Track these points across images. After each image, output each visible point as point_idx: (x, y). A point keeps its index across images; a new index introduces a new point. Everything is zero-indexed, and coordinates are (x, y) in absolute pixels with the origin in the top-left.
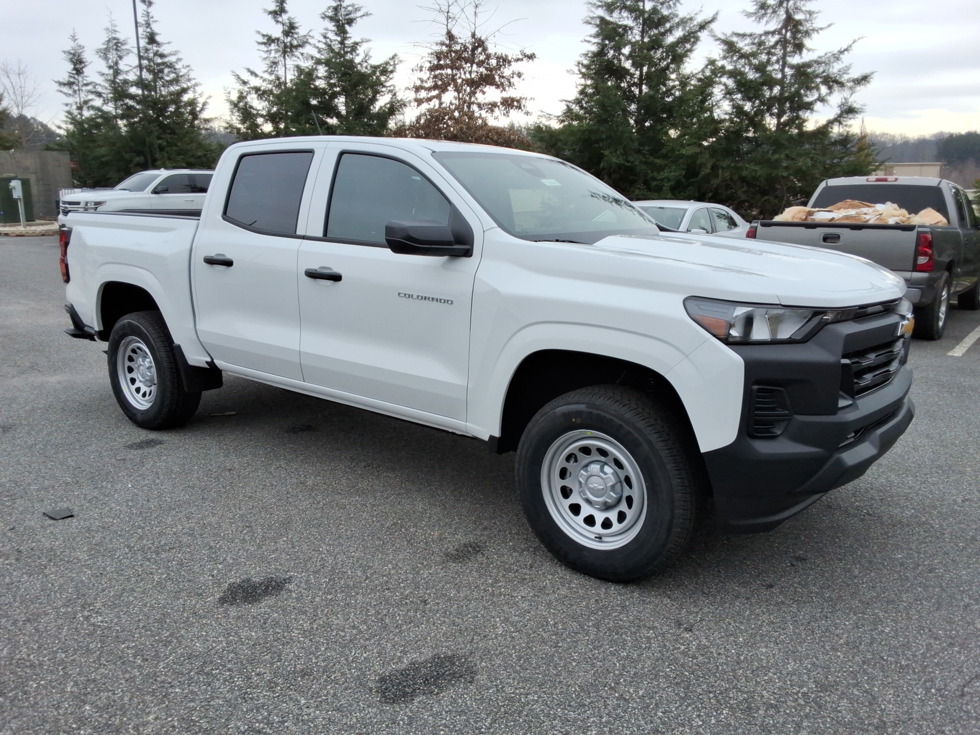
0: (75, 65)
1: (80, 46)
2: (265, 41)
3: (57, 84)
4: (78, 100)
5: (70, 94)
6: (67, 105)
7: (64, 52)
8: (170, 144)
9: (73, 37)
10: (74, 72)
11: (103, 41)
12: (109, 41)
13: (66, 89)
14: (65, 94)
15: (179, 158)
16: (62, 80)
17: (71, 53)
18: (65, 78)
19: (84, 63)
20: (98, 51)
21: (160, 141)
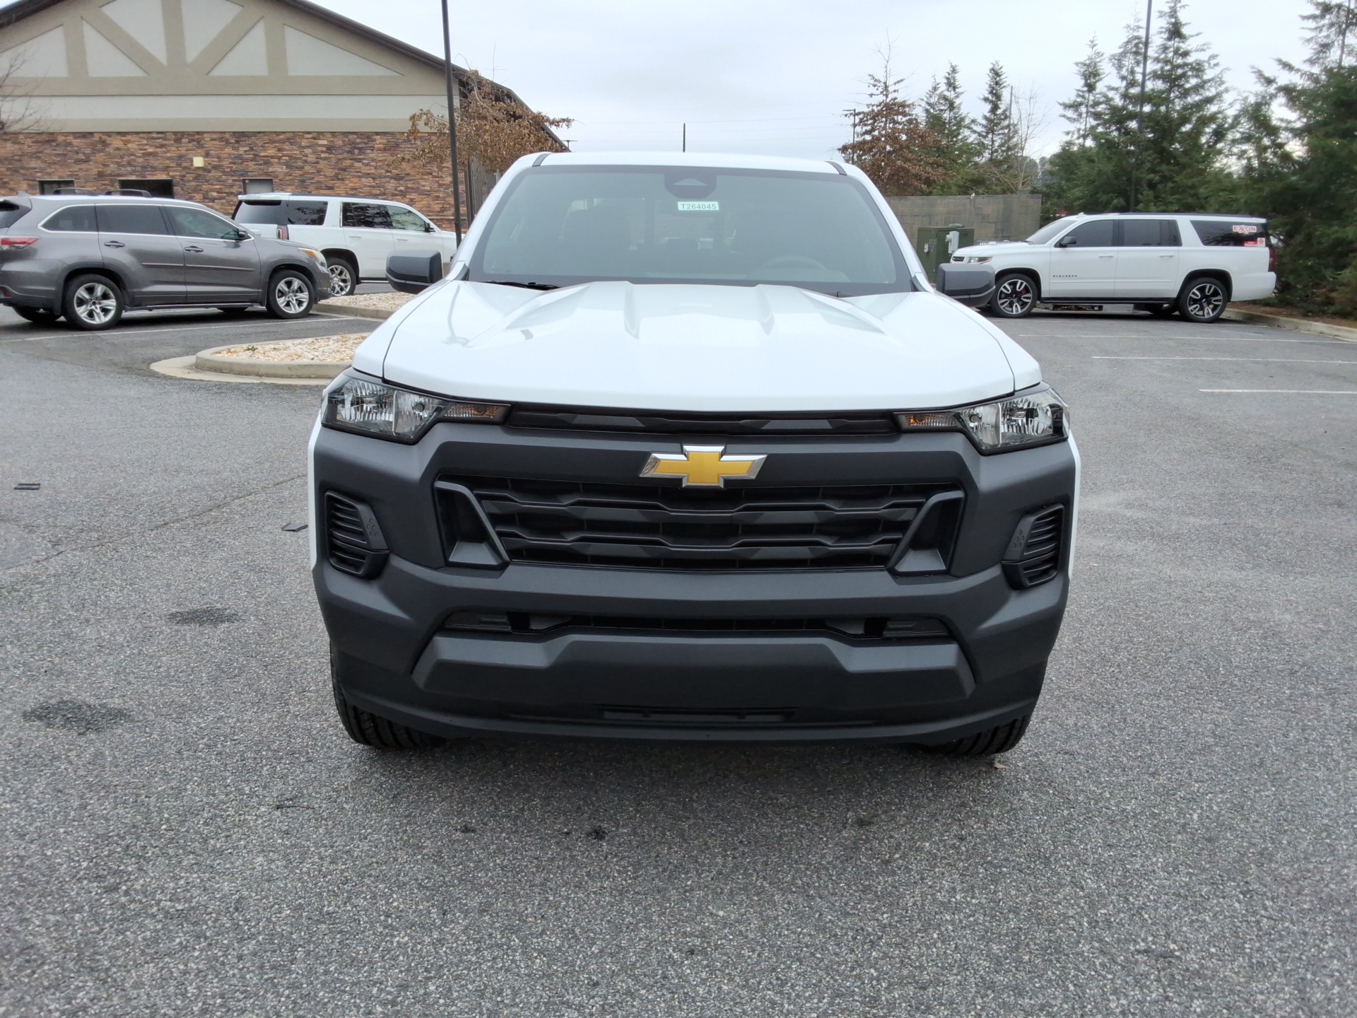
0: (1086, 80)
1: (1098, 53)
2: (1318, 12)
3: (1062, 107)
4: (1083, 127)
5: (1074, 119)
6: (1068, 133)
7: (1077, 64)
8: (1165, 179)
9: (1092, 42)
10: (1085, 89)
11: (1120, 43)
12: (1128, 42)
13: (1070, 113)
14: (1069, 119)
15: (1171, 199)
16: (1067, 102)
17: (1085, 65)
18: (1071, 97)
19: (1099, 75)
20: (1113, 57)
21: (1151, 176)
